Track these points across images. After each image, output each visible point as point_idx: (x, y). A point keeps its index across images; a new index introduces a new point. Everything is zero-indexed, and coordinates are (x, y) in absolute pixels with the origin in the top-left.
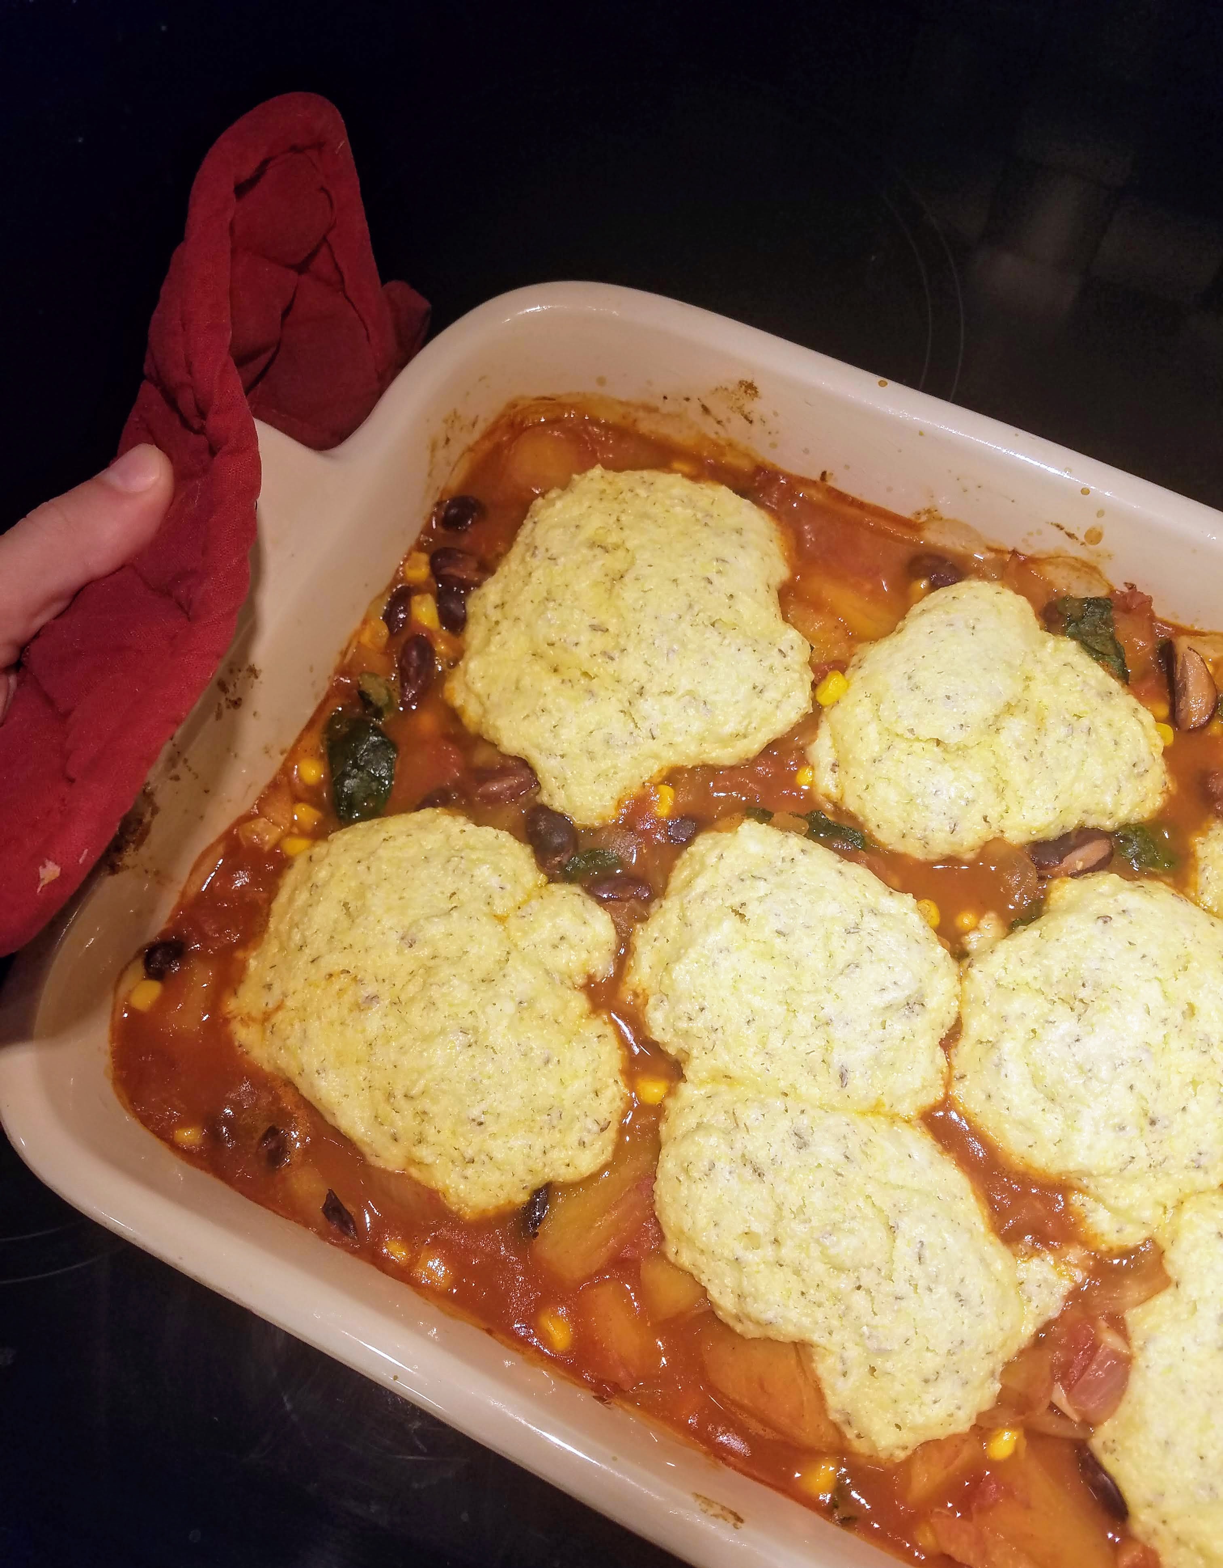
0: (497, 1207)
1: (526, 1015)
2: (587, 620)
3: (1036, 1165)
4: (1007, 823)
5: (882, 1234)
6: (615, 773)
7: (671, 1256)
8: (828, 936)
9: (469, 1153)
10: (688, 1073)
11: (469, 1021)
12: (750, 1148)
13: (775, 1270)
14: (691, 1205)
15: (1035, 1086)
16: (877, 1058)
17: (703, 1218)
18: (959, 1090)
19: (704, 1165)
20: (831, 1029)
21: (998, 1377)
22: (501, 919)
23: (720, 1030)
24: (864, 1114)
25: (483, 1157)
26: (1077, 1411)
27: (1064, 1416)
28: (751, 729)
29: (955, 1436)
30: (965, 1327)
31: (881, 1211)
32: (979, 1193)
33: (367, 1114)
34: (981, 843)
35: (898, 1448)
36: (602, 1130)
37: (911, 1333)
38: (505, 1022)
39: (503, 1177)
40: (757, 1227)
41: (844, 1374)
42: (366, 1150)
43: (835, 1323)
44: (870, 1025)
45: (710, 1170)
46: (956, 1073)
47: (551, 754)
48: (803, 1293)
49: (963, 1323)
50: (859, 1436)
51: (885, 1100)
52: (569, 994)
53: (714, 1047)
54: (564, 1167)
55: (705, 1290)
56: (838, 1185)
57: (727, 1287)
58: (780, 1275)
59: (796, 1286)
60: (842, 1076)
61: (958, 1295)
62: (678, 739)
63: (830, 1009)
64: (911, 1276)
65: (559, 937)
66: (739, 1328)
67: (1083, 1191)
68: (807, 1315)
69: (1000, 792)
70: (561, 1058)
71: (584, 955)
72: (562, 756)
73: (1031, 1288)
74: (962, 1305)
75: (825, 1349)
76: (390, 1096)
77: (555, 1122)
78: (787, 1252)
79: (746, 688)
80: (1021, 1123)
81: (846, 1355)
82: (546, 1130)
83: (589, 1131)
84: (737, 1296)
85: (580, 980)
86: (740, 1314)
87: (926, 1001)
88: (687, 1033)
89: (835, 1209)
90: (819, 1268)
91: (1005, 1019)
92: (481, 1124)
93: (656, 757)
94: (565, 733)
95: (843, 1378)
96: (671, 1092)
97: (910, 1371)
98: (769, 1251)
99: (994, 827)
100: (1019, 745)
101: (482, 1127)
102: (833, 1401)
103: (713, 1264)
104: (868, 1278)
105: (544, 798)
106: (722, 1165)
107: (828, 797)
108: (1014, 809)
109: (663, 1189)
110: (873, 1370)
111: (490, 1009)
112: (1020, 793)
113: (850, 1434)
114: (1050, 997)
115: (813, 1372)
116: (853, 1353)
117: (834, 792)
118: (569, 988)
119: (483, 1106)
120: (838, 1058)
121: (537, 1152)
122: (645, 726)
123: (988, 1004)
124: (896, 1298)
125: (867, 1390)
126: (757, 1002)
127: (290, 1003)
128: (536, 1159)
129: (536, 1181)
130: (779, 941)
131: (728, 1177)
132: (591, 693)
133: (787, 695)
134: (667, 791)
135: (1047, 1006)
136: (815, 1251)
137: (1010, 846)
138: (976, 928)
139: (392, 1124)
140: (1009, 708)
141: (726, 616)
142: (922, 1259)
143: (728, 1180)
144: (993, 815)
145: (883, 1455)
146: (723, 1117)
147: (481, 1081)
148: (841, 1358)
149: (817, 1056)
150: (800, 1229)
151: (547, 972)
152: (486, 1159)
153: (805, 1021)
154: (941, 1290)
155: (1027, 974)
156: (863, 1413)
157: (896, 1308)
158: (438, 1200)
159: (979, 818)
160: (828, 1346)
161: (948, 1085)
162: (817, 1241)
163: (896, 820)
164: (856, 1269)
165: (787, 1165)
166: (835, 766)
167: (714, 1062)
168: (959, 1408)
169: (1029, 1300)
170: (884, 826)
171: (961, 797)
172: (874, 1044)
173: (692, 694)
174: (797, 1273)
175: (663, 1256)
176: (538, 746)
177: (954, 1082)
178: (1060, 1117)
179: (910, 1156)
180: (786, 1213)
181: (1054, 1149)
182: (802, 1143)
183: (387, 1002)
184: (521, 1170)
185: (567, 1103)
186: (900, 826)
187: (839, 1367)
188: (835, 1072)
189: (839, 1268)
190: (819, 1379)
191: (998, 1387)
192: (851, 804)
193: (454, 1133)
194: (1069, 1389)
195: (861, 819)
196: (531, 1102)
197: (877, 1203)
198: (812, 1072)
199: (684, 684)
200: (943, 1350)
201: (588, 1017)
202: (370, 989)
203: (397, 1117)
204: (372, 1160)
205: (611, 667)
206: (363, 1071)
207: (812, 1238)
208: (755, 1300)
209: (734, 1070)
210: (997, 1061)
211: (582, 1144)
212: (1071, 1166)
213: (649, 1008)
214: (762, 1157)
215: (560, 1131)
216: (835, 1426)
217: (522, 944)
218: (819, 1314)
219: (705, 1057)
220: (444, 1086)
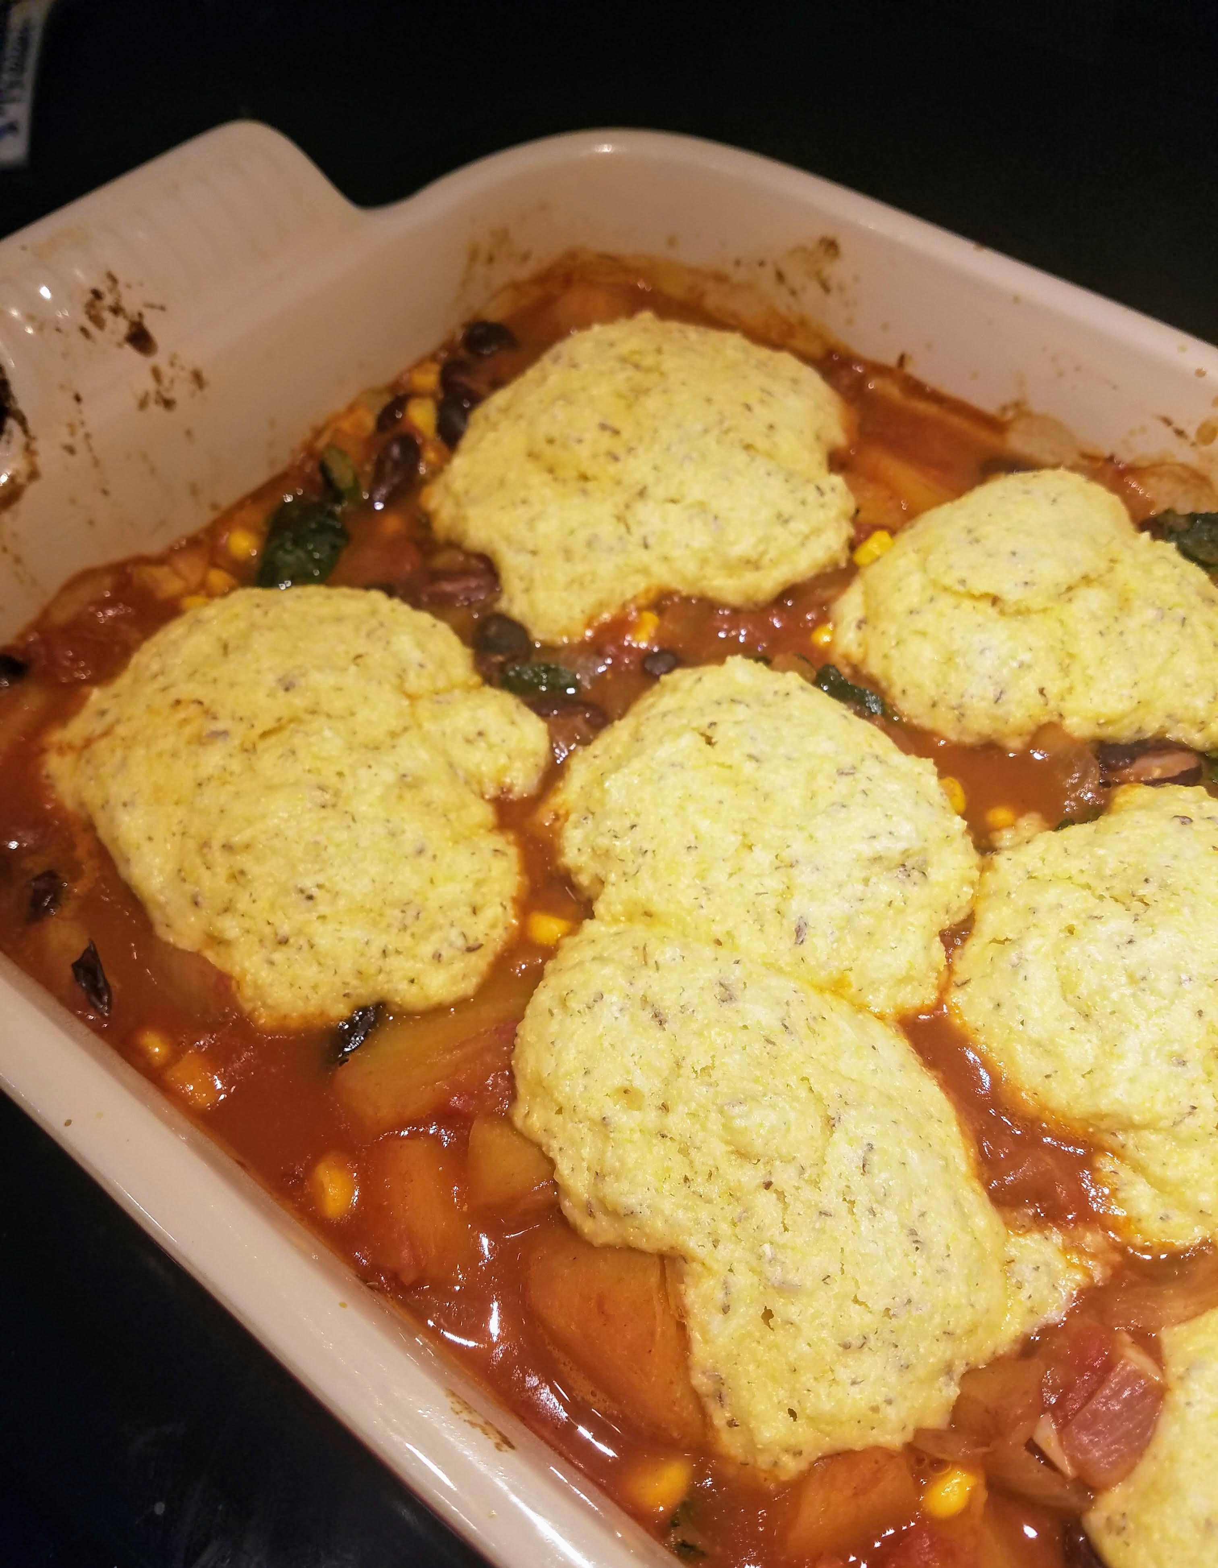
0: (303, 1016)
1: (408, 795)
2: (597, 419)
3: (1053, 1104)
4: (1069, 706)
5: (814, 1125)
6: (593, 581)
7: (518, 1121)
8: (812, 775)
9: (285, 929)
10: (599, 908)
11: (334, 781)
12: (656, 989)
13: (654, 1141)
14: (559, 1045)
15: (1065, 999)
16: (849, 920)
17: (571, 1059)
18: (957, 998)
19: (586, 996)
20: (794, 872)
21: (957, 1377)
22: (412, 698)
23: (649, 854)
24: (821, 990)
25: (302, 942)
26: (1073, 1460)
27: (1050, 1464)
28: (766, 560)
29: (877, 1448)
30: (918, 1280)
31: (819, 1099)
32: (966, 1128)
33: (170, 867)
34: (1031, 727)
35: (787, 1451)
36: (470, 950)
37: (833, 1269)
38: (378, 791)
39: (322, 975)
40: (641, 1082)
41: (726, 1309)
42: (156, 915)
43: (724, 1228)
44: (849, 876)
45: (595, 1001)
46: (958, 978)
47: (521, 549)
48: (686, 1179)
49: (915, 1274)
50: (731, 1424)
51: (852, 977)
52: (470, 798)
53: (637, 872)
54: (405, 982)
55: (552, 1163)
56: (765, 1054)
57: (583, 1160)
58: (660, 1148)
59: (679, 1168)
60: (799, 931)
61: (913, 1233)
62: (676, 553)
63: (798, 848)
64: (848, 1187)
65: (476, 730)
66: (587, 1226)
67: (1119, 1153)
68: (686, 1208)
69: (1065, 670)
70: (438, 854)
71: (503, 760)
72: (534, 553)
73: (1025, 1271)
74: (917, 1249)
75: (703, 1264)
76: (205, 844)
77: (409, 921)
78: (676, 1122)
79: (765, 514)
80: (1039, 1044)
81: (731, 1278)
82: (394, 930)
83: (451, 945)
84: (594, 1174)
85: (491, 791)
86: (593, 1202)
87: (930, 871)
88: (607, 853)
89: (756, 1080)
90: (719, 1149)
91: (1033, 911)
92: (310, 898)
93: (645, 571)
94: (542, 527)
95: (721, 1316)
96: (573, 931)
97: (823, 1326)
98: (652, 1117)
99: (1052, 704)
100: (1094, 617)
101: (310, 903)
102: (701, 1352)
103: (570, 1125)
104: (785, 1177)
105: (503, 605)
106: (613, 999)
107: (846, 657)
108: (1079, 689)
109: (528, 1031)
110: (768, 1315)
111: (363, 772)
112: (1090, 672)
113: (720, 1418)
114: (1097, 893)
115: (679, 1297)
116: (743, 1280)
117: (856, 653)
118: (473, 792)
119: (320, 879)
120: (796, 907)
121: (375, 950)
122: (638, 533)
123: (1013, 896)
124: (820, 1212)
125: (754, 1345)
126: (704, 825)
127: (121, 730)
128: (371, 957)
129: (365, 992)
130: (749, 767)
131: (617, 1015)
132: (584, 492)
133: (817, 532)
134: (651, 620)
135: (1092, 902)
136: (714, 1122)
137: (1068, 737)
138: (1012, 825)
139: (197, 883)
140: (1087, 580)
141: (761, 443)
142: (867, 1166)
143: (616, 1018)
144: (1053, 690)
145: (763, 1461)
146: (629, 952)
147: (326, 848)
148: (725, 1283)
149: (769, 903)
150: (701, 1091)
151: (451, 765)
152: (306, 947)
153: (762, 857)
154: (889, 1216)
155: (1073, 866)
156: (744, 1381)
157: (817, 1226)
158: (228, 988)
159: (1033, 689)
160: (707, 1262)
161: (943, 990)
162: (721, 1111)
163: (928, 683)
164: (770, 1161)
165: (700, 1016)
166: (861, 624)
167: (635, 891)
168: (889, 1402)
169: (1019, 1286)
170: (911, 692)
171: (1014, 658)
172: (849, 902)
173: (702, 507)
174: (684, 1151)
175: (507, 1120)
176: (509, 540)
177: (952, 989)
178: (1095, 1040)
179: (874, 1047)
180: (686, 1071)
181: (1081, 1082)
182: (727, 996)
183: (237, 742)
184: (347, 967)
185: (432, 904)
186: (931, 691)
187: (719, 1295)
188: (790, 924)
189: (743, 1154)
190: (687, 1312)
191: (953, 1391)
192: (874, 667)
193: (272, 906)
194: (1063, 1428)
195: (884, 684)
196: (384, 890)
197: (815, 1087)
198: (760, 922)
199: (696, 493)
200: (878, 1306)
201: (490, 831)
202: (220, 726)
203: (206, 875)
204: (161, 931)
205: (613, 469)
206: (180, 813)
207: (713, 1104)
208: (618, 1178)
209: (658, 905)
210: (1016, 961)
211: (437, 957)
212: (1104, 1104)
213: (568, 825)
214: (669, 1002)
215: (413, 935)
216: (696, 1397)
217: (428, 726)
218: (704, 1215)
219: (623, 884)
220: (277, 843)
